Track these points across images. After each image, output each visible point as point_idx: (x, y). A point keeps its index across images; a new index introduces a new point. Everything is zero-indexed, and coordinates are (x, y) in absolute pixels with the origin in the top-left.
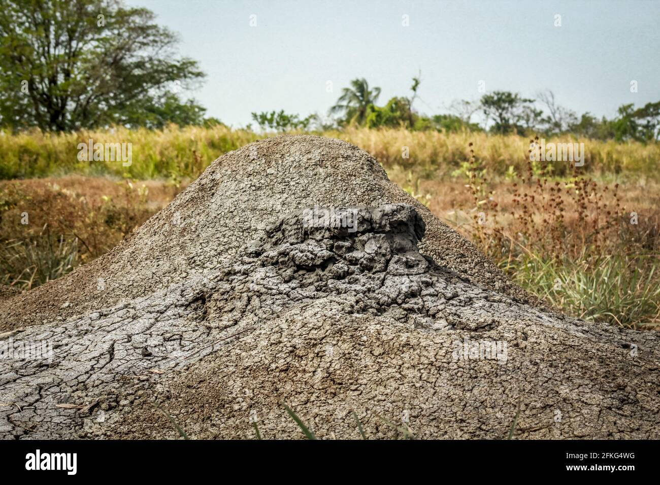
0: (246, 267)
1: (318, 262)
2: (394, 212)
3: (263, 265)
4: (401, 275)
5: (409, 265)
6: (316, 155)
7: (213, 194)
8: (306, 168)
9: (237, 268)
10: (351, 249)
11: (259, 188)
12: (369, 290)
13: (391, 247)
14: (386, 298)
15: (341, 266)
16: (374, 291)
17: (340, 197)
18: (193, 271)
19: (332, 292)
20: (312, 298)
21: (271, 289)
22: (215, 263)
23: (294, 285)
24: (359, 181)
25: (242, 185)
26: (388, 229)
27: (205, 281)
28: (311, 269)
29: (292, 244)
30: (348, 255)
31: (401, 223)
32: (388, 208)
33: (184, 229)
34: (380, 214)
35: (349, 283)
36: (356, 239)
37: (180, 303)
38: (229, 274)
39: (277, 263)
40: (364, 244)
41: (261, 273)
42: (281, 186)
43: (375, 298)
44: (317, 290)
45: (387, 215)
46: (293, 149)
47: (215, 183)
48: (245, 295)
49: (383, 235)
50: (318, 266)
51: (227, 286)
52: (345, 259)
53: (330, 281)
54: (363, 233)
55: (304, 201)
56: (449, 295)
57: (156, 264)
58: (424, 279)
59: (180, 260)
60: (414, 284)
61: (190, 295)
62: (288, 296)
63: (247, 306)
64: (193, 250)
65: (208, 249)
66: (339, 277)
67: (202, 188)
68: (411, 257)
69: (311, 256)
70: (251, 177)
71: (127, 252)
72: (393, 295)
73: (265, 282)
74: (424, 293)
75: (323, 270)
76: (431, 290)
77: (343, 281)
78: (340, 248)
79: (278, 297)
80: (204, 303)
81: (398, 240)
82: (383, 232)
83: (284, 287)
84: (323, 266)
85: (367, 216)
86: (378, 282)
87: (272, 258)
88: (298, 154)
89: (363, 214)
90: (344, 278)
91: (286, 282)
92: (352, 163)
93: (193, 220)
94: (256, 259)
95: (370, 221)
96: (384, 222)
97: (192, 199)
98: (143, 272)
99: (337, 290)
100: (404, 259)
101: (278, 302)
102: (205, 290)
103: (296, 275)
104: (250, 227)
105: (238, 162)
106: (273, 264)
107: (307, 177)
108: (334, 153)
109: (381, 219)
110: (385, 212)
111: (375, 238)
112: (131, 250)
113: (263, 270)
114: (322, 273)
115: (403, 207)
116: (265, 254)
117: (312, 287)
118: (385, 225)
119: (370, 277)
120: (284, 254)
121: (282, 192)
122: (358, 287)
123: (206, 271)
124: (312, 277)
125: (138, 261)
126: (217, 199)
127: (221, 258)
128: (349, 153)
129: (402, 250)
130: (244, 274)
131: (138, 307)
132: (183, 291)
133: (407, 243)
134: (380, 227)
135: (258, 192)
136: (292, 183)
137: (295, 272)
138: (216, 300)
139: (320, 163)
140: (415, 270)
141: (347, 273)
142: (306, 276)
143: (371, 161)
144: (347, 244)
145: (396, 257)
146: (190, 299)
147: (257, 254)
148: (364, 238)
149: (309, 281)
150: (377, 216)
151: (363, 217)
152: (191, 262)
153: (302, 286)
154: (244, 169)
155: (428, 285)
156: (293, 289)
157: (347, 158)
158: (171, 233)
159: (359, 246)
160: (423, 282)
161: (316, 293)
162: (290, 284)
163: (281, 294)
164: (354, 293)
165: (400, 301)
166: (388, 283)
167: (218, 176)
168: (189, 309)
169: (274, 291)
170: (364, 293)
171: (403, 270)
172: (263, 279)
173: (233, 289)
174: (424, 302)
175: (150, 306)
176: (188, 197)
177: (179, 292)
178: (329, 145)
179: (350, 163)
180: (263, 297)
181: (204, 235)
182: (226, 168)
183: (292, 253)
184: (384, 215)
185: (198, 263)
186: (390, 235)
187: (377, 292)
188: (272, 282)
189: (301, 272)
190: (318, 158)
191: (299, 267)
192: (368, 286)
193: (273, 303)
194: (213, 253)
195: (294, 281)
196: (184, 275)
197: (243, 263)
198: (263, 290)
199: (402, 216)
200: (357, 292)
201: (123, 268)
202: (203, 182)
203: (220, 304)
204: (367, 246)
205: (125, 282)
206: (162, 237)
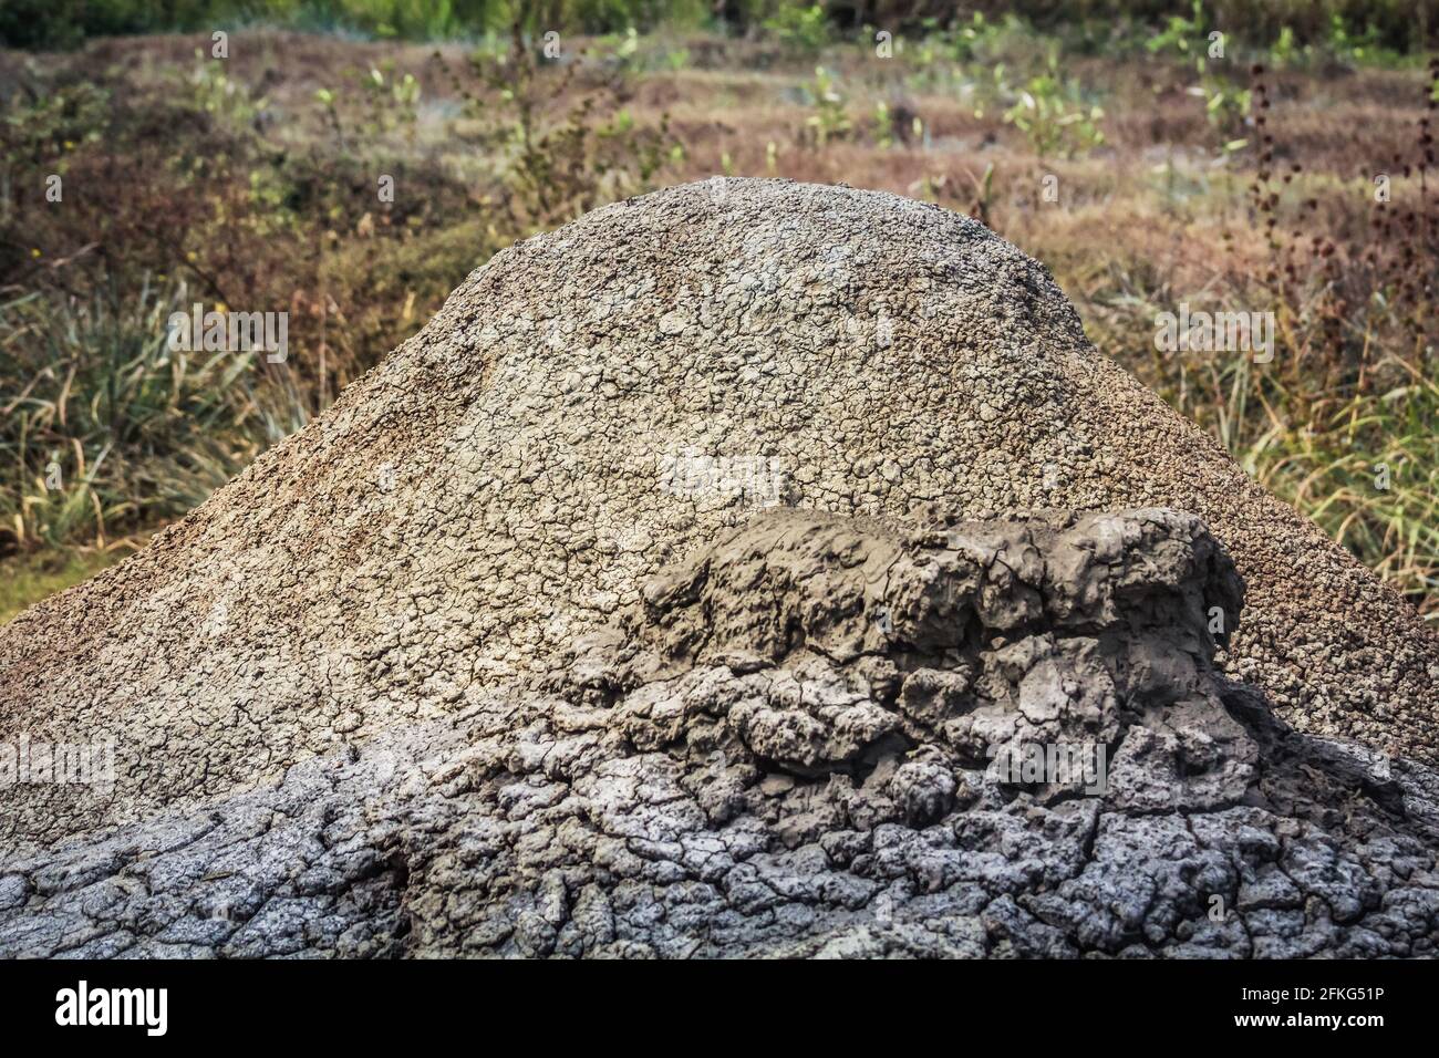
0: (563, 748)
1: (842, 749)
2: (1131, 551)
3: (629, 747)
4: (1159, 812)
5: (1186, 765)
6: (834, 267)
7: (466, 403)
8: (799, 318)
9: (530, 752)
10: (964, 702)
11: (629, 391)
12: (1036, 878)
13: (1120, 685)
14: (1101, 922)
15: (924, 771)
16: (1055, 886)
17: (919, 431)
18: (383, 705)
19: (891, 877)
20: (811, 902)
21: (655, 857)
22: (463, 678)
23: (743, 842)
24: (986, 364)
25: (569, 377)
26: (1107, 616)
27: (414, 783)
28: (811, 775)
29: (738, 672)
30: (955, 725)
31: (1154, 591)
32: (1109, 530)
33: (360, 536)
34: (1078, 558)
35: (959, 843)
36: (988, 658)
37: (313, 877)
38: (498, 771)
39: (680, 740)
40: (1014, 677)
41: (611, 787)
42: (709, 386)
43: (1059, 918)
44: (833, 866)
45: (1104, 561)
46: (754, 242)
47: (475, 361)
48: (553, 877)
49: (1089, 643)
50: (839, 766)
51: (492, 828)
52: (942, 738)
53: (883, 834)
54: (1014, 634)
55: (789, 443)
56: (1349, 904)
57: (252, 667)
58: (1250, 834)
59: (338, 658)
60: (1212, 857)
61: (352, 850)
62: (721, 887)
63: (559, 926)
64: (386, 620)
65: (436, 621)
66: (918, 816)
67: (429, 377)
68: (1195, 726)
69: (810, 725)
70: (603, 347)
71: (158, 602)
72: (1128, 909)
73: (631, 826)
74: (1253, 892)
75: (858, 784)
76: (1276, 884)
77: (933, 834)
78: (922, 694)
79: (683, 891)
80: (401, 883)
81: (1144, 658)
82: (1090, 630)
83: (705, 849)
84: (858, 768)
85: (1029, 569)
86: (1071, 844)
87: (663, 722)
88: (769, 260)
89: (1014, 559)
90: (936, 818)
91: (716, 825)
92: (963, 297)
93: (390, 500)
94: (601, 715)
95: (1041, 588)
96: (1092, 591)
97: (392, 418)
98: (204, 696)
99: (912, 873)
100: (1171, 743)
101: (683, 915)
102: (408, 833)
103: (754, 796)
104: (594, 540)
105: (560, 280)
106: (665, 746)
107: (802, 349)
108: (898, 257)
109: (1084, 578)
110: (1099, 551)
111: (1057, 653)
112: (173, 591)
113: (628, 766)
114: (851, 796)
115: (1165, 530)
116: (634, 702)
117: (812, 851)
118: (1099, 602)
119: (1039, 822)
120: (709, 711)
121: (712, 408)
122: (992, 865)
123: (427, 707)
124: (811, 810)
125: (193, 644)
126: (474, 426)
127: (486, 660)
128: (953, 254)
129: (1160, 697)
130: (556, 777)
131: (161, 878)
132: (329, 817)
133: (1176, 669)
134: (1080, 608)
135: (626, 406)
136: (749, 374)
137: (748, 783)
138: (446, 889)
139: (849, 300)
140: (1208, 788)
141: (950, 803)
142: (792, 802)
143: (1029, 284)
144: (952, 679)
145: (1139, 736)
146: (352, 864)
147: (611, 692)
148: (1018, 654)
149: (805, 823)
150: (1066, 566)
151: (1014, 573)
152: (376, 667)
153: (775, 843)
154: (579, 314)
155: (1267, 857)
156: (741, 857)
157: (945, 277)
158: (312, 542)
159: (997, 688)
160: (1245, 848)
161: (826, 879)
162: (728, 835)
163: (694, 877)
164: (977, 894)
165: (1156, 931)
166: (1112, 849)
167: (485, 336)
168: (344, 906)
169: (666, 867)
170: (1016, 890)
171: (1164, 789)
172: (626, 810)
173: (509, 841)
174: (1251, 934)
175: (202, 874)
176: (378, 407)
177: (312, 819)
178: (881, 229)
179: (955, 297)
180: (625, 891)
181: (425, 563)
182: (516, 305)
183: (739, 709)
184: (1093, 563)
185: (401, 674)
186: (1114, 646)
187: (1066, 890)
188: (658, 826)
189: (772, 786)
190: (843, 277)
191: (767, 766)
192: (1031, 861)
193: (662, 919)
194: (456, 636)
195: (747, 822)
196: (349, 719)
197: (552, 729)
198: (626, 861)
199: (1160, 565)
200: (991, 889)
201: (140, 669)
202: (435, 353)
203: (460, 907)
204: (1026, 688)
205: (138, 732)
206: (282, 558)
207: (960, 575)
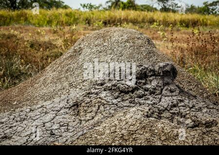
0: (97, 91)
1: (130, 89)
2: (164, 67)
3: (105, 90)
4: (168, 96)
5: (171, 91)
6: (125, 37)
7: (80, 54)
8: (121, 43)
9: (93, 91)
10: (145, 84)
11: (100, 52)
12: (154, 103)
13: (163, 82)
14: (162, 108)
15: (141, 92)
16: (156, 104)
17: (136, 56)
18: (72, 89)
19: (137, 104)
20: (128, 107)
21: (109, 102)
22: (81, 86)
23: (119, 100)
24: (144, 49)
25: (93, 50)
26: (162, 74)
27: (78, 96)
28: (127, 93)
29: (118, 81)
30: (144, 87)
31: (167, 71)
32: (162, 64)
33: (68, 70)
34: (158, 67)
35: (145, 100)
36: (148, 79)
37: (67, 106)
38: (89, 93)
39: (111, 89)
40: (151, 81)
41: (103, 95)
42: (110, 51)
43: (157, 108)
44: (130, 103)
45: (161, 68)
46: (115, 34)
47: (81, 49)
48: (97, 104)
49: (160, 77)
50: (130, 91)
51: (89, 100)
52: (142, 88)
53: (136, 99)
54: (151, 76)
55: (120, 58)
56: (191, 106)
57: (55, 85)
58: (179, 98)
59: (66, 84)
60: (175, 101)
61: (71, 103)
62: (117, 105)
63: (98, 110)
64: (72, 80)
65: (78, 79)
66: (140, 97)
67: (75, 51)
68: (172, 87)
69: (127, 87)
70: (97, 47)
71: (42, 79)
72: (165, 106)
73: (106, 99)
74: (179, 105)
75: (133, 94)
76: (183, 104)
77: (142, 99)
78: (140, 83)
79: (112, 106)
80: (78, 107)
81: (166, 79)
82: (160, 76)
83: (115, 101)
84: (132, 92)
85: (152, 69)
86: (158, 100)
87: (109, 87)
88: (117, 36)
89: (151, 67)
90: (142, 97)
91: (116, 99)
92: (141, 41)
93: (71, 66)
94: (101, 87)
95: (154, 71)
97: (71, 56)
98: (49, 89)
99: (140, 103)
100: (169, 89)
101: (112, 108)
102: (78, 101)
103: (120, 95)
105: (91, 40)
106: (109, 90)
107: (121, 47)
108: (133, 36)
109: (159, 70)
111: (156, 78)
112: (44, 78)
113: (105, 92)
114: (132, 95)
115: (168, 64)
116: (105, 85)
117: (127, 101)
118: (161, 72)
119: (154, 97)
120: (114, 85)
121: (111, 54)
122: (149, 102)
123: (77, 89)
124: (127, 97)
125: (47, 83)
126: (81, 57)
127: (84, 84)
128: (140, 36)
129: (168, 84)
130: (96, 94)
131: (48, 107)
132: (68, 100)
133: (169, 81)
134: (158, 73)
135: (100, 54)
136: (115, 50)
137: (120, 94)
138: (83, 106)
139: (127, 41)
140: (174, 94)
141: (144, 95)
142: (125, 96)
143: (148, 40)
144: (143, 81)
145: (166, 87)
146: (71, 105)
147: (102, 84)
148: (151, 78)
149: (126, 98)
150: (157, 68)
152: (71, 85)
153: (123, 100)
154: (94, 43)
155: (181, 101)
156: (119, 102)
157: (139, 38)
158: (62, 71)
159: (149, 82)
160: (179, 100)
161: (129, 104)
162: (117, 100)
163: (113, 104)
164: (147, 105)
165: (169, 109)
166: (163, 100)
167: (82, 46)
168: (71, 109)
169: (110, 103)
170: (152, 105)
171: (169, 94)
172: (105, 97)
173: (91, 101)
174: (180, 109)
175: (53, 107)
176: (69, 55)
177: (66, 101)
178: (131, 33)
179: (140, 41)
180: (105, 106)
181: (76, 73)
182: (86, 42)
183: (118, 85)
184: (159, 68)
185: (74, 86)
186: (163, 78)
187: (158, 104)
188: (109, 99)
189: (122, 94)
190: (126, 38)
191: (122, 92)
192: (153, 101)
193: (110, 109)
194: (80, 81)
195: (119, 98)
196: (68, 91)
197: (95, 89)
198: (105, 102)
199: (168, 68)
200: (149, 105)
201: (40, 87)
202: (76, 48)
203: (85, 108)
205: (41, 94)
206: (58, 73)
207: (144, 69)
